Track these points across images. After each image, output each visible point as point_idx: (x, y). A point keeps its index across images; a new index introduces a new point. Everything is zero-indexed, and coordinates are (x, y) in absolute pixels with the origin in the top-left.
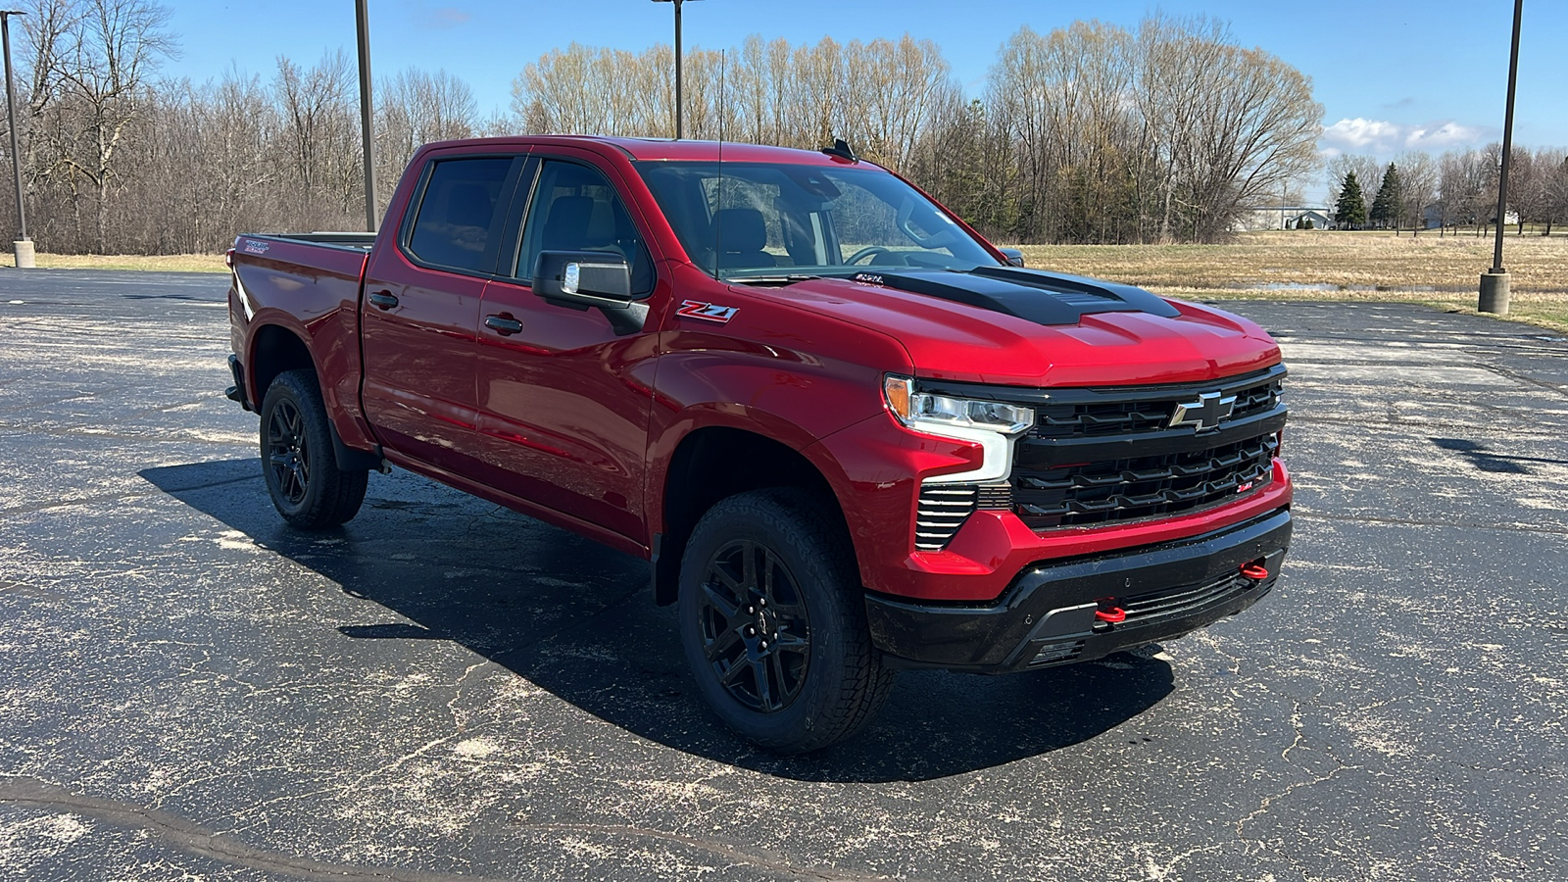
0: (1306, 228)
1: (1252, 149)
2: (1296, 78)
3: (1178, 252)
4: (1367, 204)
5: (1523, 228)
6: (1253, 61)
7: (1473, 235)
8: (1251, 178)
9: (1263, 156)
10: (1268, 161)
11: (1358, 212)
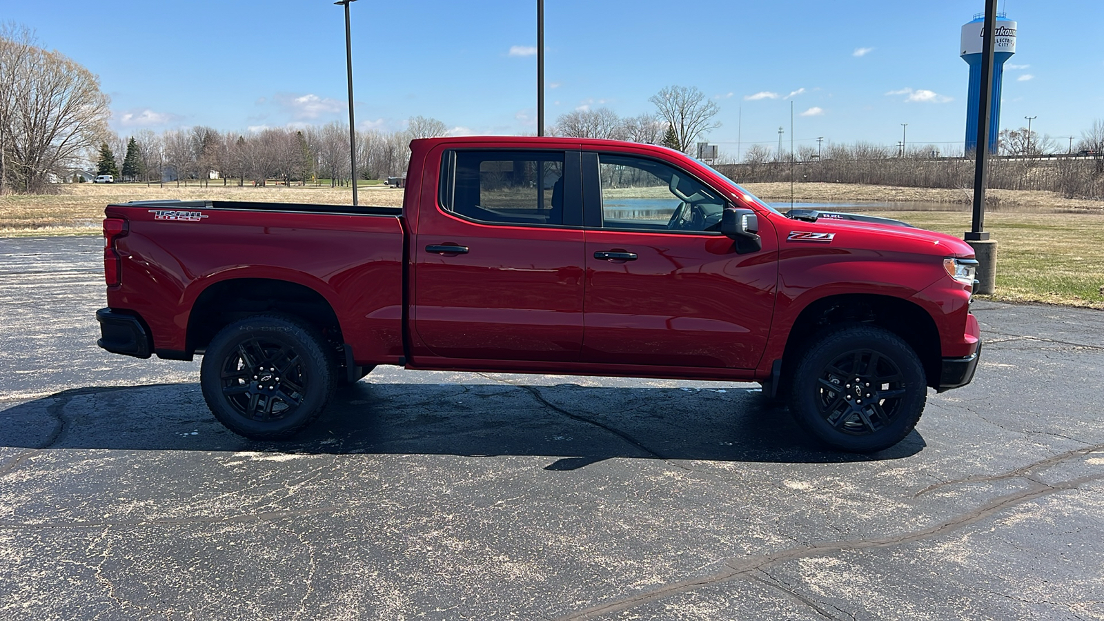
0: (80, 182)
1: (60, 125)
2: (84, 73)
3: (22, 200)
4: (119, 164)
5: (227, 181)
6: (52, 60)
7: (198, 186)
8: (62, 146)
9: (69, 130)
10: (73, 133)
11: (114, 170)
